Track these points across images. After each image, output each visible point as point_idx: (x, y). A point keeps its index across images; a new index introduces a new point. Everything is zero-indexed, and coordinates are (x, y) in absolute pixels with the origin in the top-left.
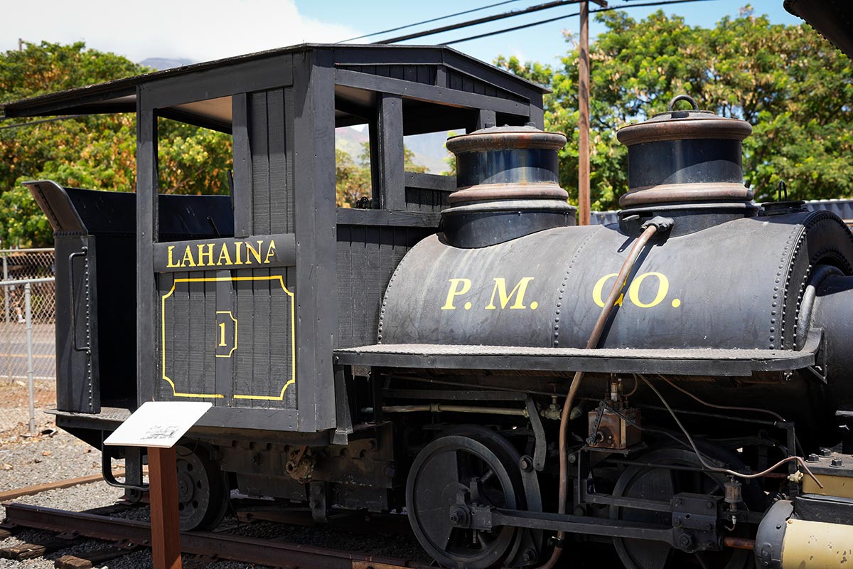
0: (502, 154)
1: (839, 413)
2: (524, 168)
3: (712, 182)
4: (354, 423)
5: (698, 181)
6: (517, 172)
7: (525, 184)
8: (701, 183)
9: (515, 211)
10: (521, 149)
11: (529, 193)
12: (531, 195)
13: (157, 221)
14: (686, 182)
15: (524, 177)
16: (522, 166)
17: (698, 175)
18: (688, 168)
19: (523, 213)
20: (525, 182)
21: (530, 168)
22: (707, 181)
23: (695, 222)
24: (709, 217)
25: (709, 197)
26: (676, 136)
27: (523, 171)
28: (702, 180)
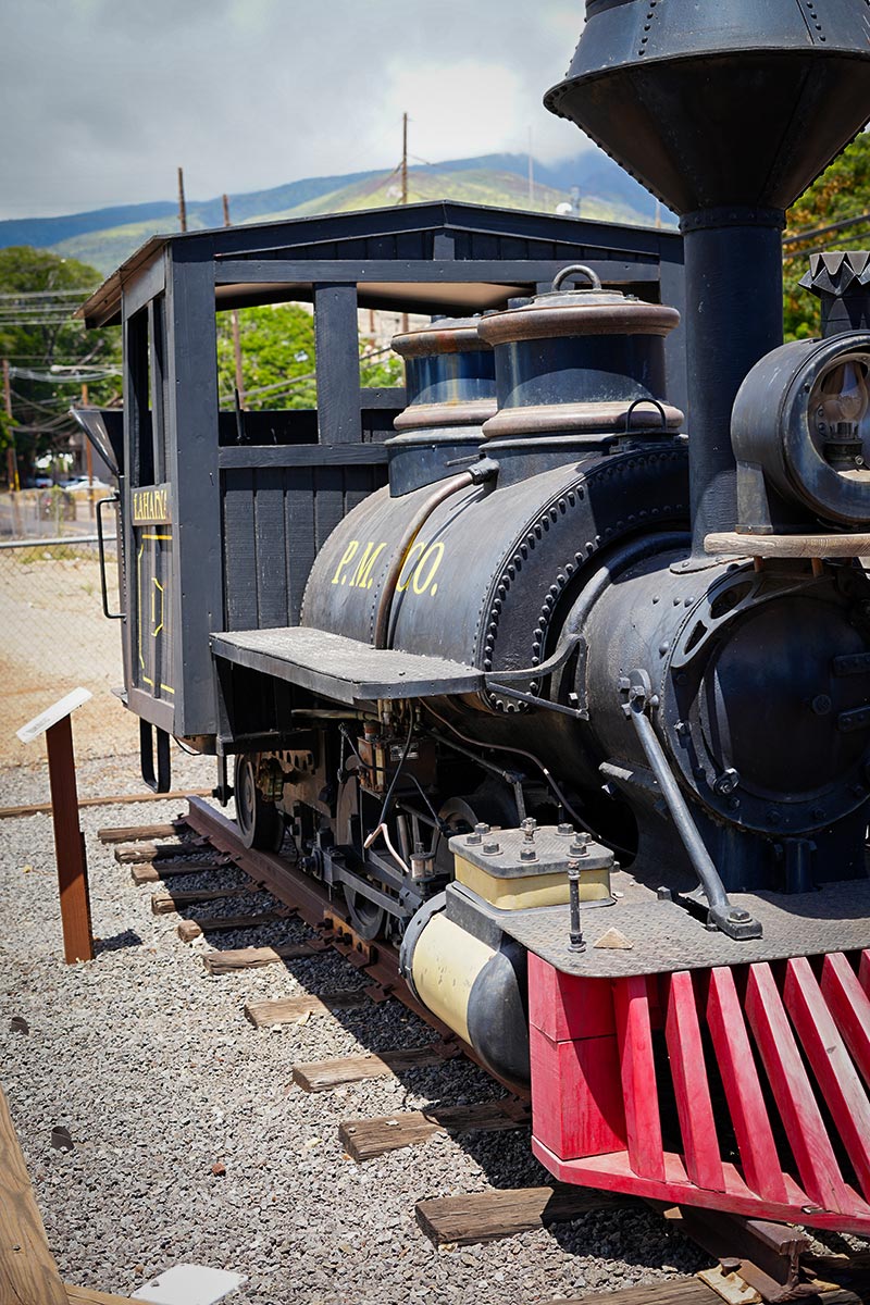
0: (427, 362)
1: (604, 766)
2: (454, 381)
3: (558, 403)
4: (235, 733)
5: (537, 403)
6: (446, 388)
7: (455, 404)
8: (542, 406)
9: (428, 444)
10: (450, 353)
11: (457, 418)
12: (456, 421)
13: (137, 461)
14: (524, 406)
15: (455, 394)
16: (451, 378)
17: (537, 394)
18: (526, 383)
19: (439, 447)
20: (456, 400)
21: (464, 380)
22: (550, 402)
23: (520, 465)
24: (539, 458)
25: (541, 428)
26: (510, 337)
27: (454, 385)
28: (543, 401)
